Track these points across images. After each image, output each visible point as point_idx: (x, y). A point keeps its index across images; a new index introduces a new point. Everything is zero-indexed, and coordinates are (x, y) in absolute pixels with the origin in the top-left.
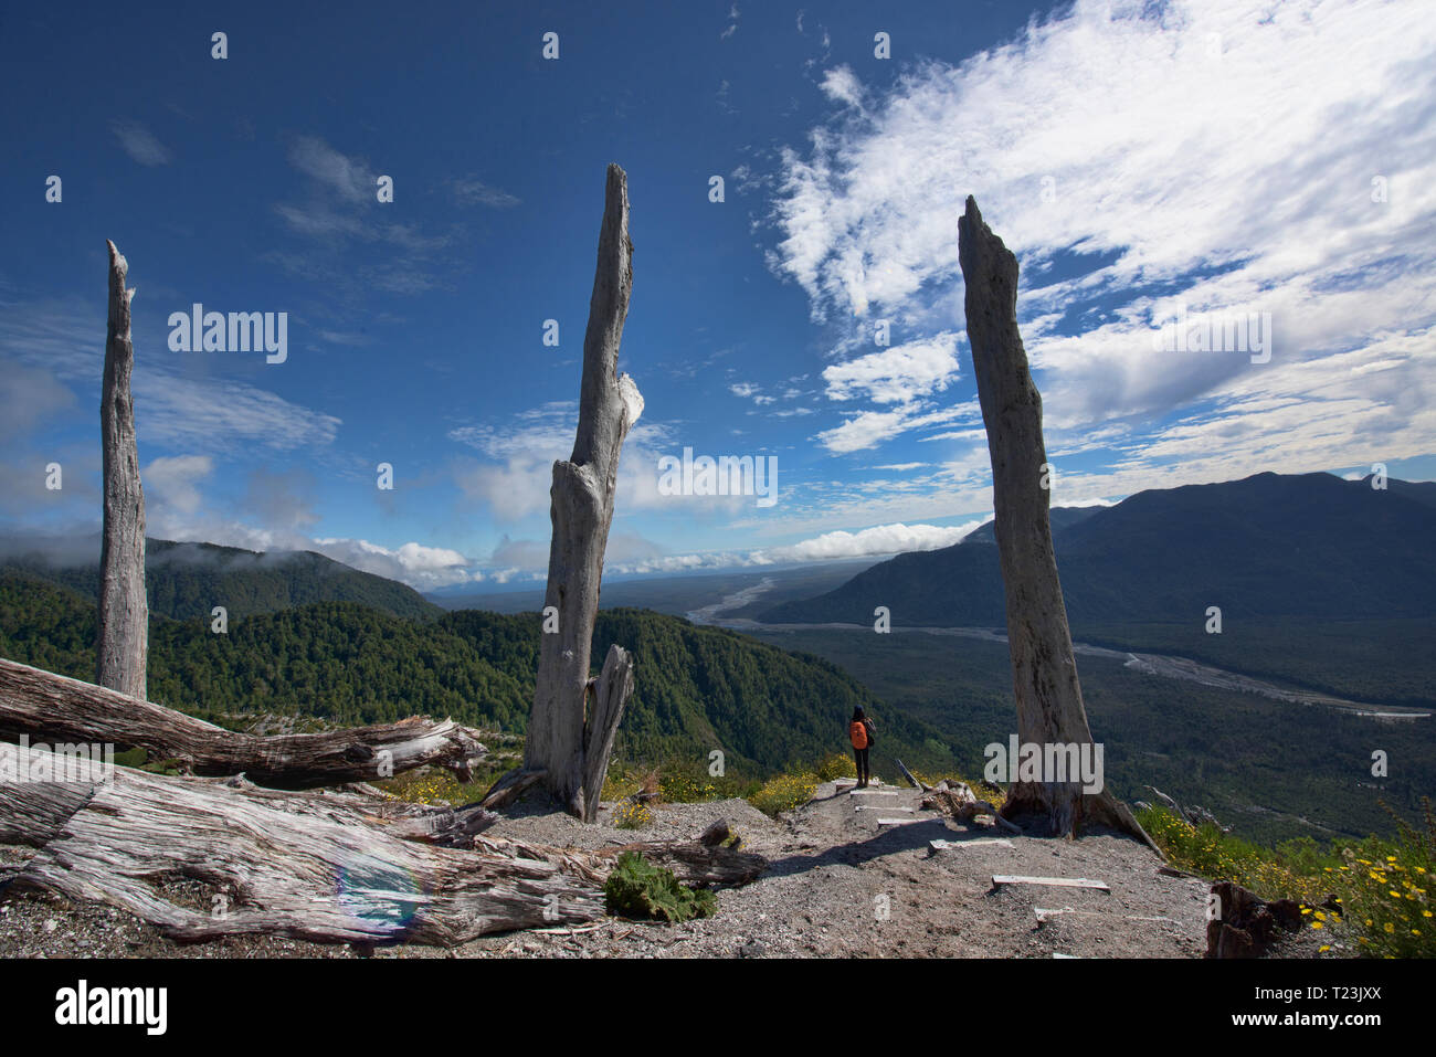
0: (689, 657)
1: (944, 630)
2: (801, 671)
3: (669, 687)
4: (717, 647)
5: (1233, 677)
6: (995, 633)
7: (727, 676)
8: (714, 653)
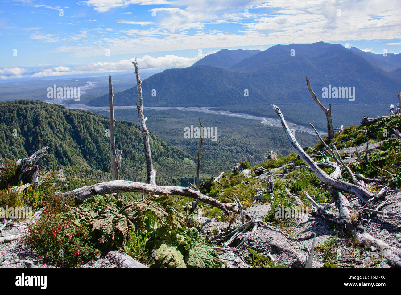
0: (69, 126)
1: (186, 108)
2: (128, 130)
3: (60, 142)
4: (84, 120)
5: (298, 127)
6: (210, 110)
7: (91, 135)
8: (83, 123)
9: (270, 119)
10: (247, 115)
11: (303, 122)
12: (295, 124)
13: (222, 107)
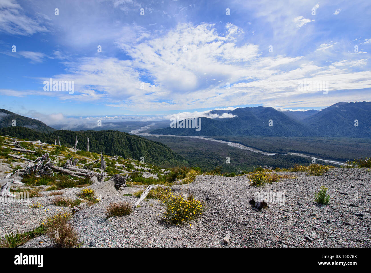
0: (128, 143)
2: (156, 146)
3: (122, 150)
4: (135, 140)
6: (204, 138)
7: (138, 147)
8: (135, 142)
9: (233, 143)
10: (222, 141)
11: (249, 145)
12: (245, 146)
13: (210, 137)
